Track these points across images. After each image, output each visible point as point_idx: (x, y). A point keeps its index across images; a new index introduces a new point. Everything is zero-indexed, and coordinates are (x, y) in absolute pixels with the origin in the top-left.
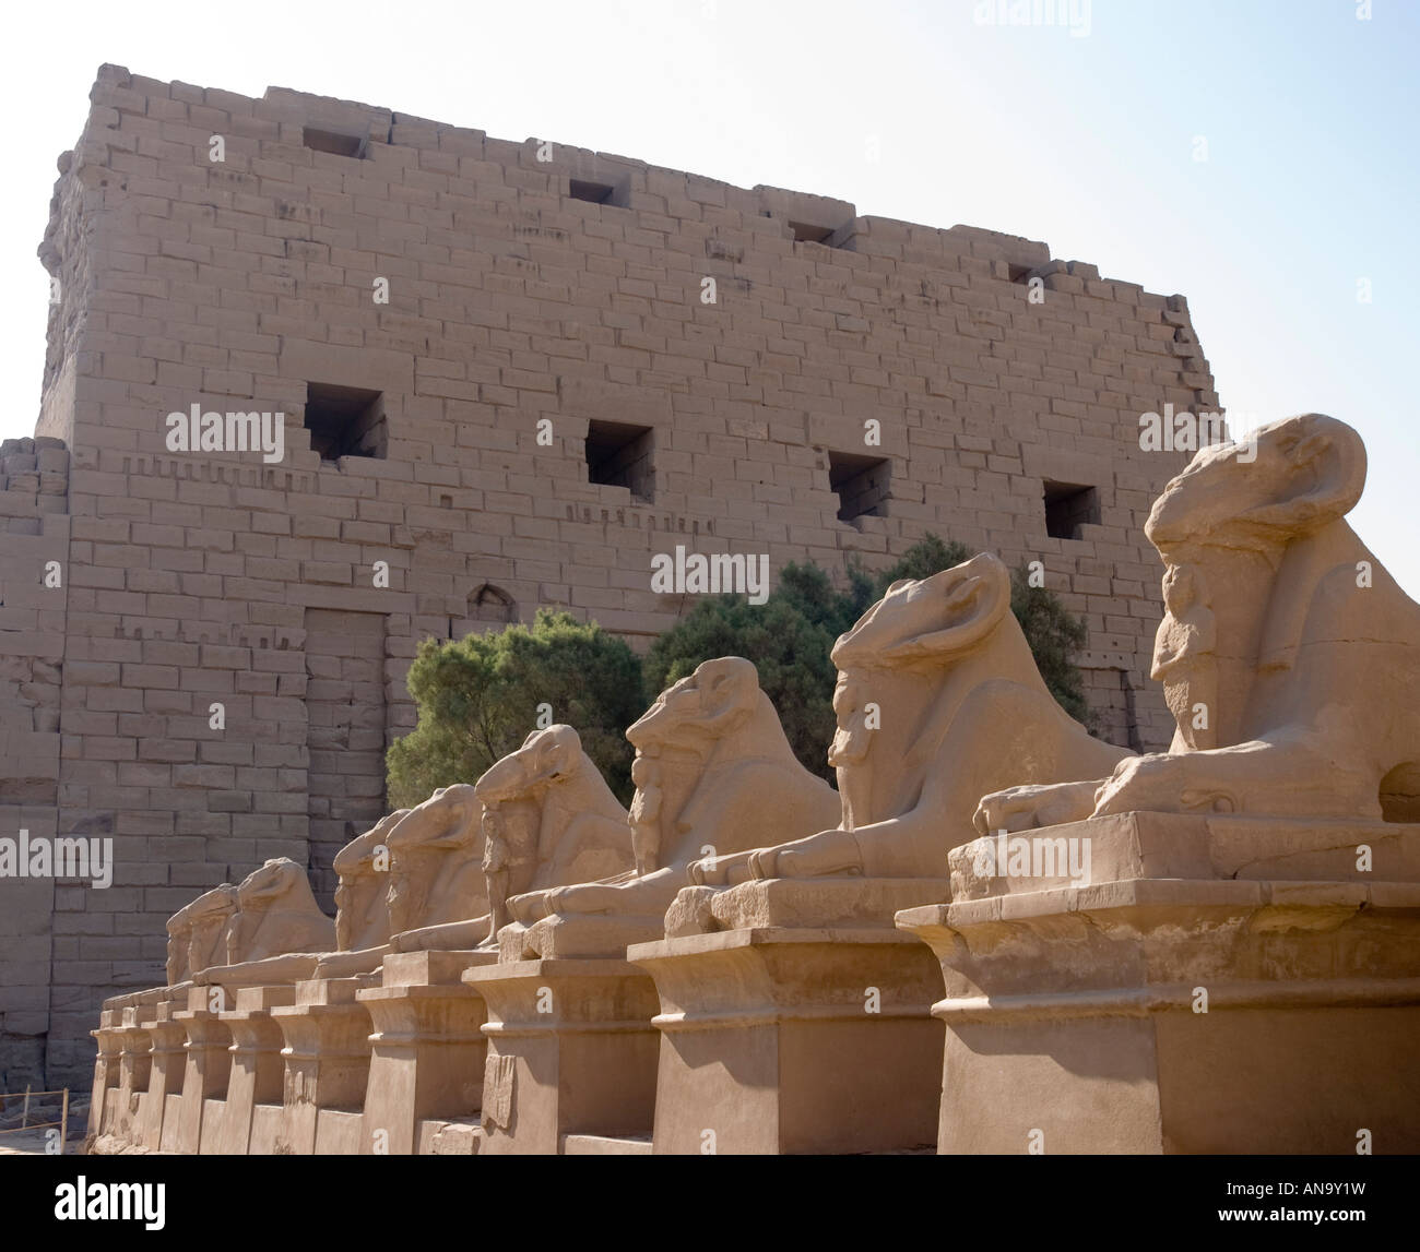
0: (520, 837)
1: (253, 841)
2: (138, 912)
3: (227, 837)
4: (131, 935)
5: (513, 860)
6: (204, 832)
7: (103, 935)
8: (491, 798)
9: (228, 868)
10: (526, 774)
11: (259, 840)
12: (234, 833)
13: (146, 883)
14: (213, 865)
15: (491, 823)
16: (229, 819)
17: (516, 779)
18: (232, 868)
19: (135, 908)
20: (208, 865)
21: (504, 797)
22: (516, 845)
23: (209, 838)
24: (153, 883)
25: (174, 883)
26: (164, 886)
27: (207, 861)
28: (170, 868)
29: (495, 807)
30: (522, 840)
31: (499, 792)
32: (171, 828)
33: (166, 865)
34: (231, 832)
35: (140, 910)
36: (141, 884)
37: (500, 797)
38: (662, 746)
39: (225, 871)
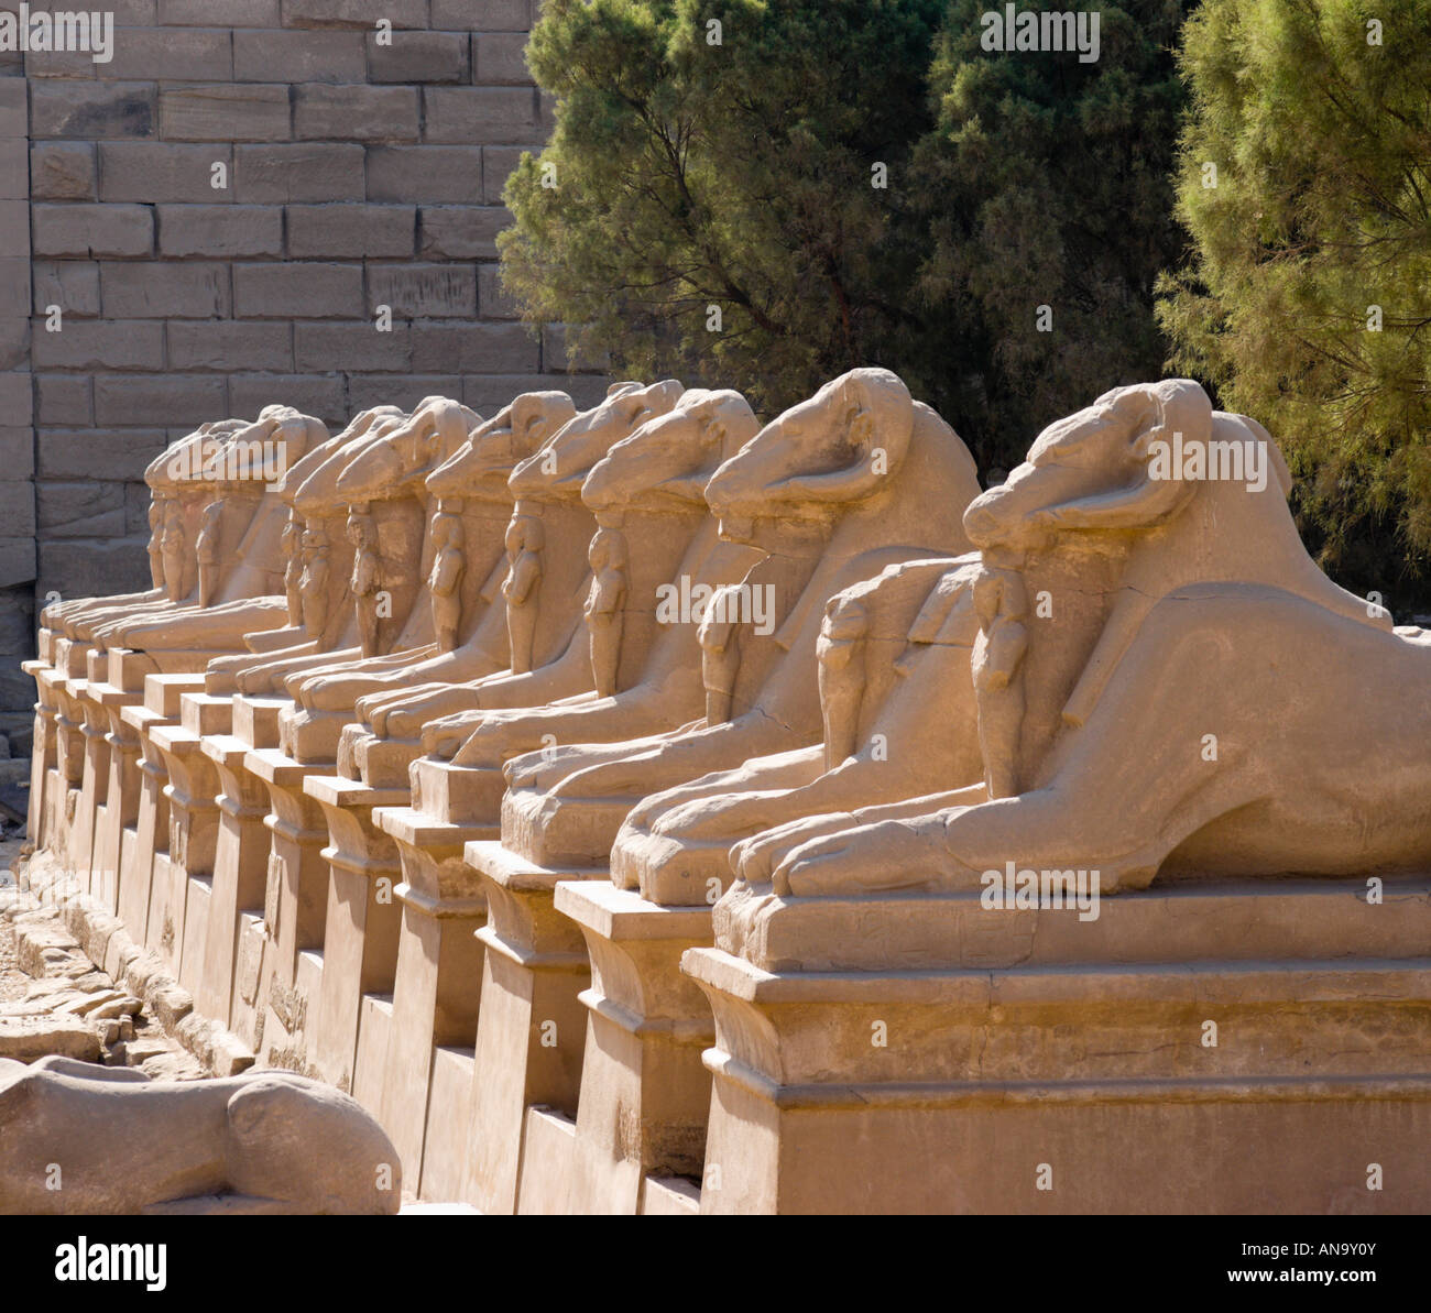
0: (396, 548)
1: (475, 150)
2: (219, 318)
3: (414, 142)
4: (203, 370)
5: (387, 579)
6: (360, 131)
7: (142, 371)
8: (356, 498)
9: (418, 215)
10: (401, 468)
11: (490, 149)
12: (430, 132)
13: (233, 251)
14: (383, 211)
15: (358, 531)
16: (414, 102)
17: (388, 474)
18: (426, 215)
19: (210, 311)
20: (372, 210)
21: (375, 497)
22: (391, 559)
23: (371, 146)
24: (249, 252)
25: (296, 252)
26: (273, 258)
27: (368, 199)
28: (285, 217)
29: (361, 510)
30: (401, 553)
31: (366, 491)
32: (285, 122)
33: (277, 210)
34: (423, 129)
35: (223, 313)
36: (223, 252)
37: (366, 498)
38: (466, 501)
39: (411, 221)
